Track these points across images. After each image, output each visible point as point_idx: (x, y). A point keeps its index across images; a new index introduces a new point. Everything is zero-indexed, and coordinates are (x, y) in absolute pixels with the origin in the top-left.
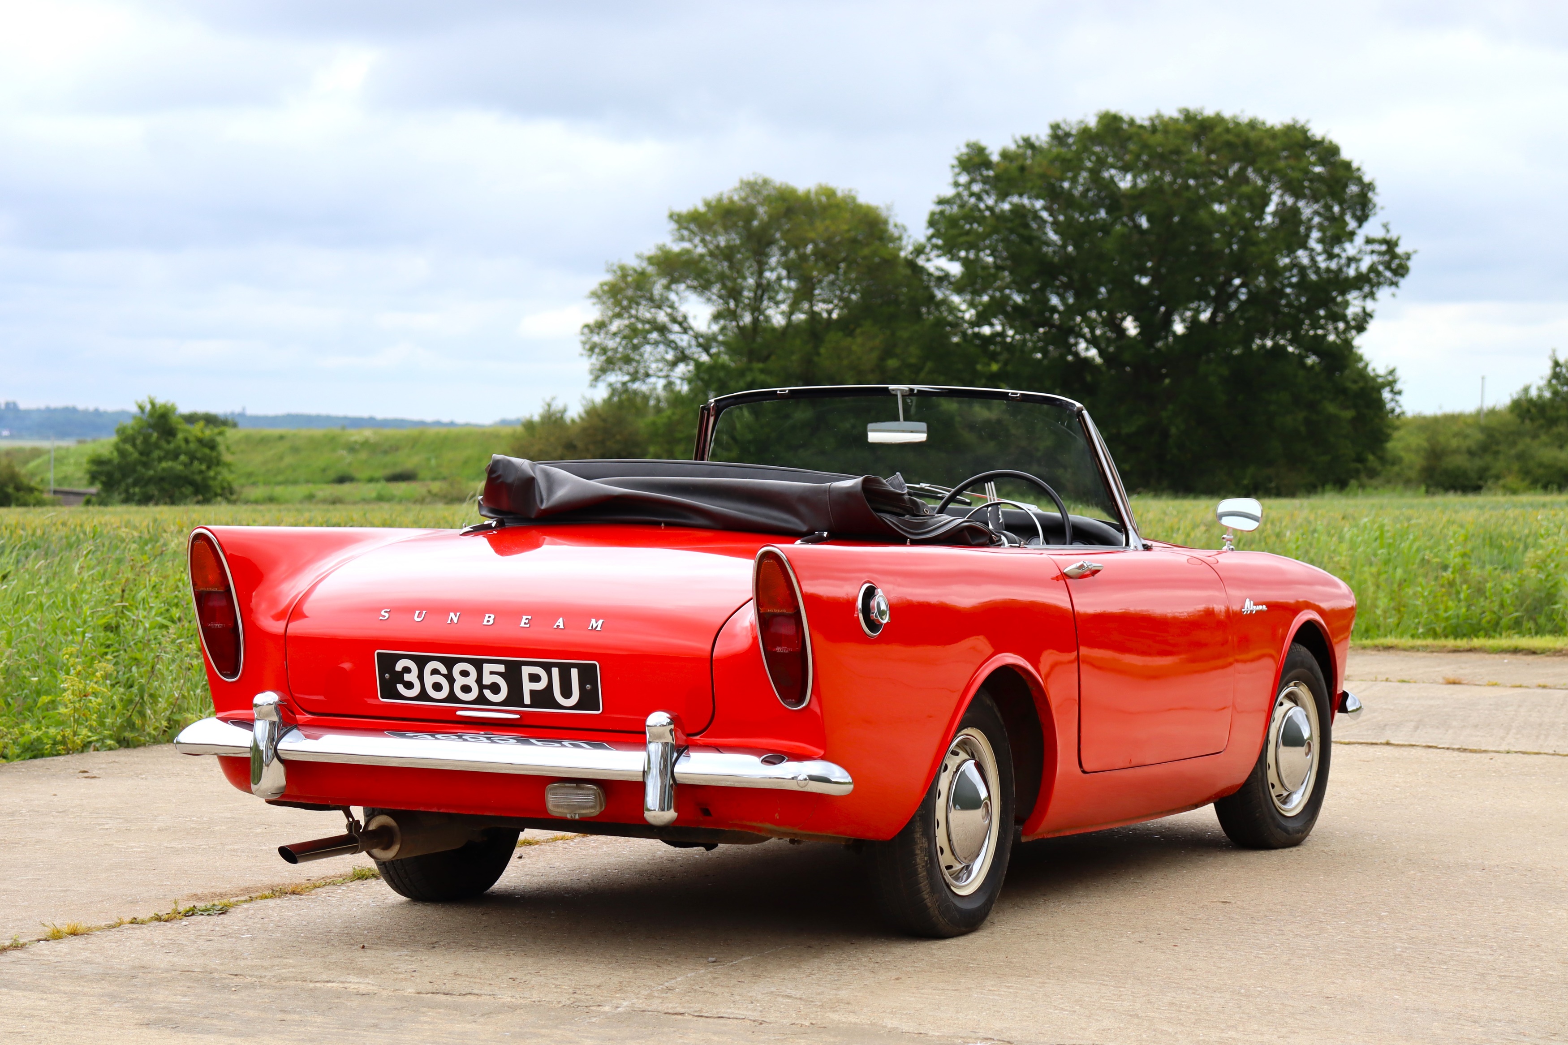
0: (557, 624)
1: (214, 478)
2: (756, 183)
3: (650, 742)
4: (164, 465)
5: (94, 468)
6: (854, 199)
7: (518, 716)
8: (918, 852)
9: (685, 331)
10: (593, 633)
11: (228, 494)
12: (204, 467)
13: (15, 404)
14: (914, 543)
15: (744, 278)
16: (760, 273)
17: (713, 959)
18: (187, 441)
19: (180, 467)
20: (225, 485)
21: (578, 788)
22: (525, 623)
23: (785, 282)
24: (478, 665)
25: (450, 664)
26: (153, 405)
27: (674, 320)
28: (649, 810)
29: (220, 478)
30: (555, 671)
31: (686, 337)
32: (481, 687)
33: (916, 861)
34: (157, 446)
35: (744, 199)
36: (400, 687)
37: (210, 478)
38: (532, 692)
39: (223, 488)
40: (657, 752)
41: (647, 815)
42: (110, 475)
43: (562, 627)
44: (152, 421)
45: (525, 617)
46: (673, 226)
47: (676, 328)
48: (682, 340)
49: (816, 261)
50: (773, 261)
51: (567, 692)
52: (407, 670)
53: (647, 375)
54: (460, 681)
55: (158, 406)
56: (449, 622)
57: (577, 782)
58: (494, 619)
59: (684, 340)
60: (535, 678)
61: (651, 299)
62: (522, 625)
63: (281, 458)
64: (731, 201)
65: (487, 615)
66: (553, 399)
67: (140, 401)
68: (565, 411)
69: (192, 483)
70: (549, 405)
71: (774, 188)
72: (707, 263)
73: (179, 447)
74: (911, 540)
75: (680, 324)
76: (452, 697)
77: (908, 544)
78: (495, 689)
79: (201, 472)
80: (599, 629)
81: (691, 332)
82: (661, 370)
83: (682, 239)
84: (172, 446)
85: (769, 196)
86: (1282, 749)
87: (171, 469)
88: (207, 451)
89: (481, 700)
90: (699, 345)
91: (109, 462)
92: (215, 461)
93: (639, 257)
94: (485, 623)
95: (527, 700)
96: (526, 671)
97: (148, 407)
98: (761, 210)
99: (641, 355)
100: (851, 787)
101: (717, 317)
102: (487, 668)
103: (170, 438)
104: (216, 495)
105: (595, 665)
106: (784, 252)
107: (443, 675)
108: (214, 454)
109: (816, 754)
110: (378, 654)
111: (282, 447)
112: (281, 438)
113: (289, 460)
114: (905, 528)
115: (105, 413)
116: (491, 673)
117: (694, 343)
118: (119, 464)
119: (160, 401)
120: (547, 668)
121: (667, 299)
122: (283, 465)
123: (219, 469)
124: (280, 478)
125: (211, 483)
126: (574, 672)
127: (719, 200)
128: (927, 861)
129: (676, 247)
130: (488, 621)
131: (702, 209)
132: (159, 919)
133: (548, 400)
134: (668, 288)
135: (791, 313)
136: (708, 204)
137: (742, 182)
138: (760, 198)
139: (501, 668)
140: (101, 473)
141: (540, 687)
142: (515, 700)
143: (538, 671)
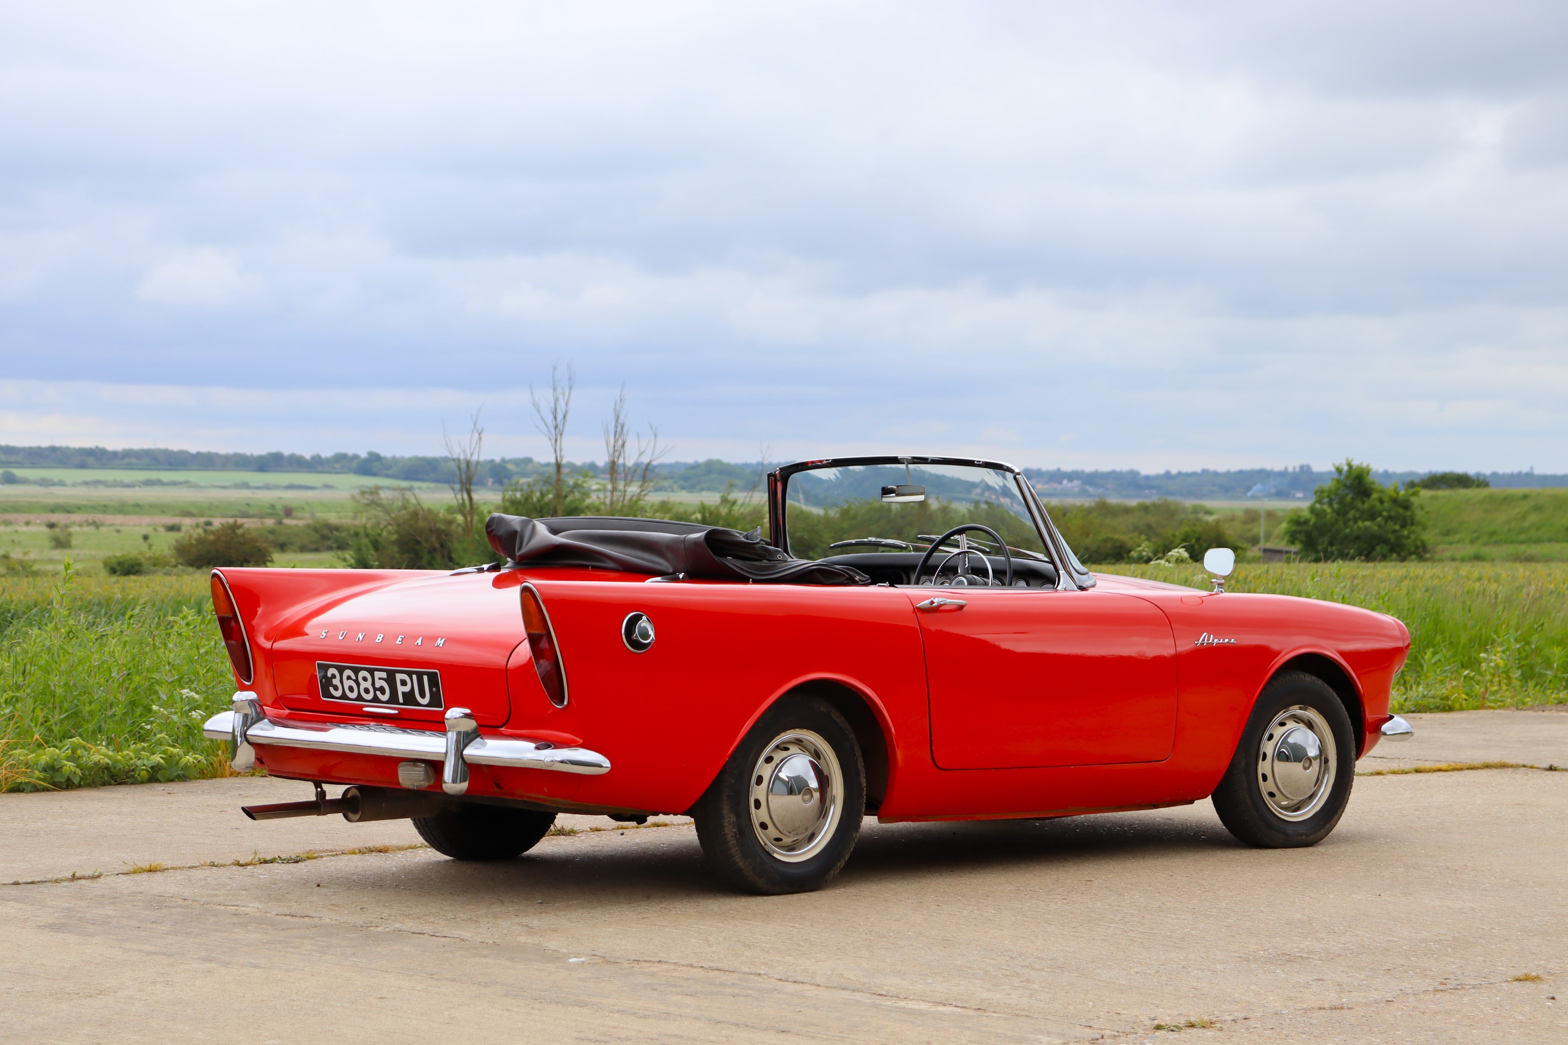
0: (418, 642)
1: (1408, 537)
3: (449, 731)
4: (1360, 523)
5: (1294, 528)
7: (397, 712)
8: (726, 824)
10: (437, 648)
11: (1421, 552)
12: (1397, 527)
13: (1308, 467)
14: (756, 582)
17: (540, 901)
18: (1381, 501)
19: (1375, 528)
20: (1419, 543)
21: (415, 766)
22: (399, 641)
24: (371, 672)
25: (356, 671)
26: (1350, 466)
28: (446, 783)
29: (1413, 536)
30: (414, 677)
32: (375, 689)
33: (724, 831)
34: (1352, 507)
36: (330, 689)
37: (1404, 537)
38: (404, 694)
39: (1417, 547)
40: (452, 738)
41: (444, 786)
42: (1308, 535)
43: (420, 644)
44: (1348, 482)
45: (400, 636)
51: (423, 695)
52: (334, 676)
54: (363, 685)
55: (1354, 467)
56: (357, 640)
57: (415, 761)
58: (383, 638)
60: (404, 683)
62: (398, 642)
63: (1524, 517)
65: (379, 635)
67: (1337, 464)
69: (1386, 541)
73: (1373, 507)
74: (753, 579)
76: (359, 698)
77: (751, 583)
78: (382, 690)
79: (1395, 531)
80: (441, 645)
84: (1366, 506)
86: (1276, 762)
87: (1366, 528)
88: (1401, 511)
89: (376, 699)
91: (1306, 522)
92: (1409, 521)
94: (377, 641)
95: (401, 700)
96: (399, 677)
97: (1346, 468)
100: (609, 769)
102: (377, 674)
103: (1365, 499)
104: (1411, 554)
105: (437, 673)
107: (353, 680)
108: (1408, 513)
109: (576, 742)
110: (318, 664)
111: (1525, 506)
112: (1525, 497)
113: (1533, 518)
114: (749, 570)
115: (1394, 474)
116: (380, 679)
118: (1315, 524)
119: (1356, 463)
120: (410, 674)
122: (1526, 524)
123: (1413, 528)
124: (1523, 537)
125: (1405, 541)
126: (425, 678)
128: (735, 833)
130: (379, 640)
132: (239, 864)
139: (384, 674)
140: (1300, 532)
141: (407, 689)
142: (393, 699)
143: (405, 677)
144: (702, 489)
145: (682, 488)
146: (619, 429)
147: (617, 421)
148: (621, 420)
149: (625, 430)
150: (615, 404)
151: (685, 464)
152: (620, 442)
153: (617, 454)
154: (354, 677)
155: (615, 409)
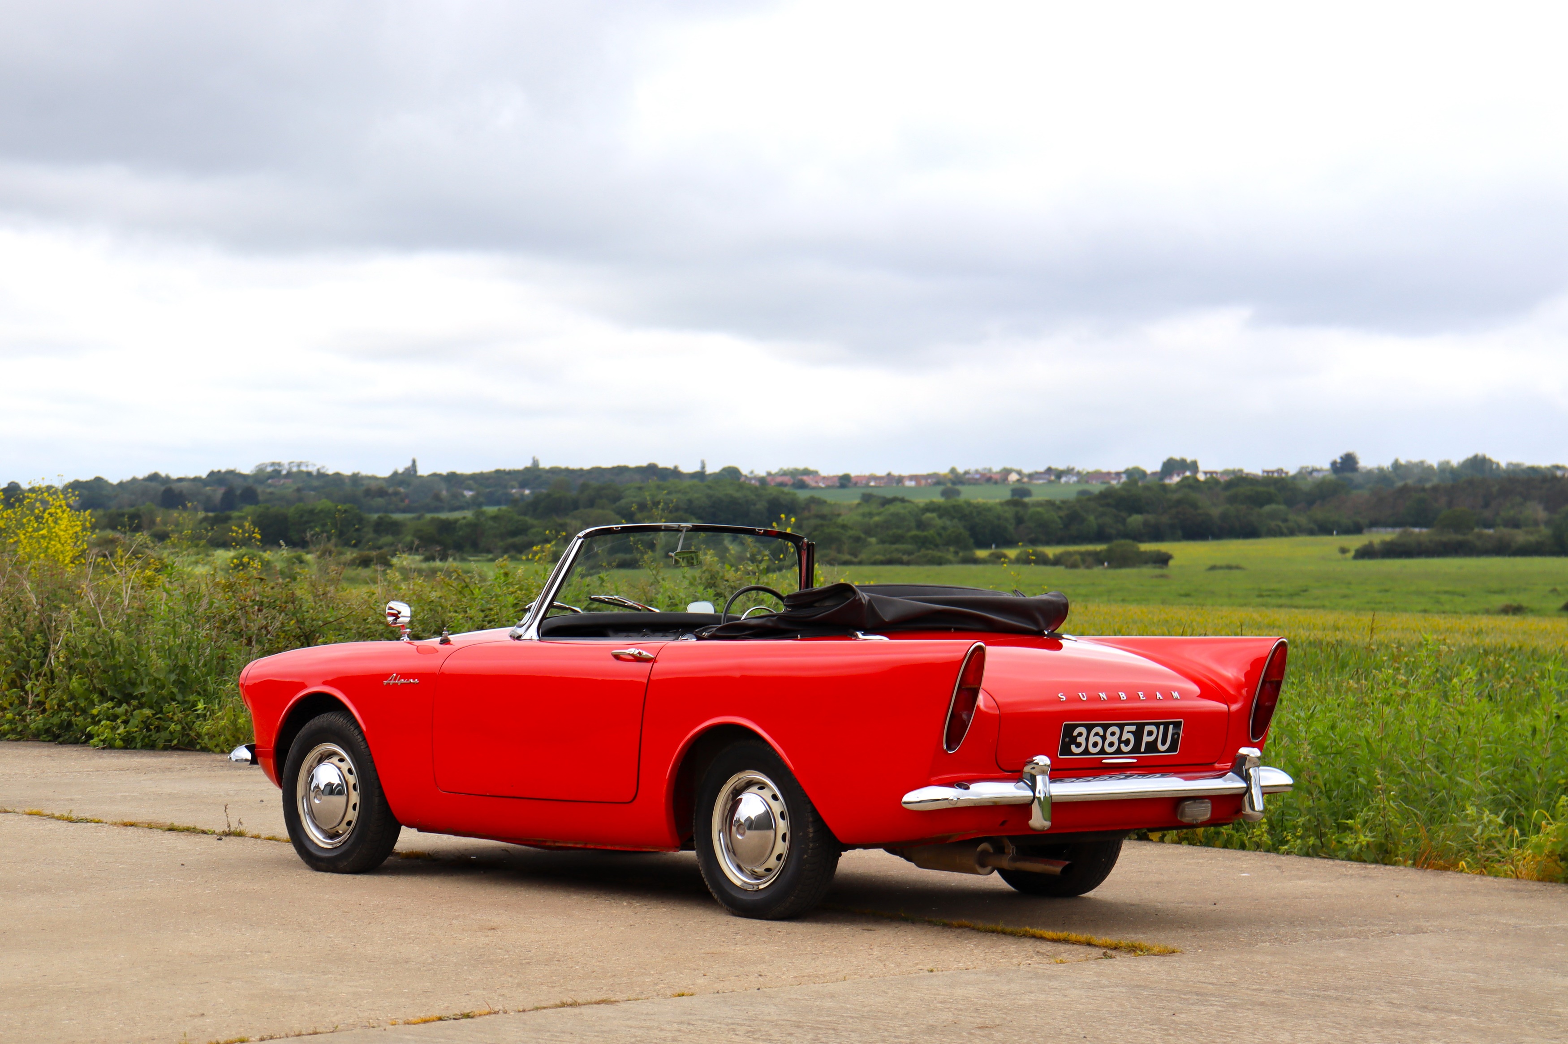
7: (1135, 761)
24: (1121, 727)
25: (1105, 728)
30: (1161, 728)
32: (1120, 741)
36: (1073, 747)
51: (1163, 743)
54: (1109, 739)
56: (1101, 700)
58: (1127, 696)
60: (1150, 734)
76: (1102, 751)
78: (1127, 742)
89: (1119, 751)
94: (1121, 699)
95: (1143, 749)
96: (1147, 728)
102: (1126, 729)
105: (1182, 722)
107: (1100, 737)
110: (1066, 725)
116: (1128, 733)
120: (1157, 725)
126: (1171, 727)
130: (1123, 698)
139: (1133, 728)
141: (1151, 739)
142: (1136, 749)
143: (1153, 728)
154: (1102, 733)
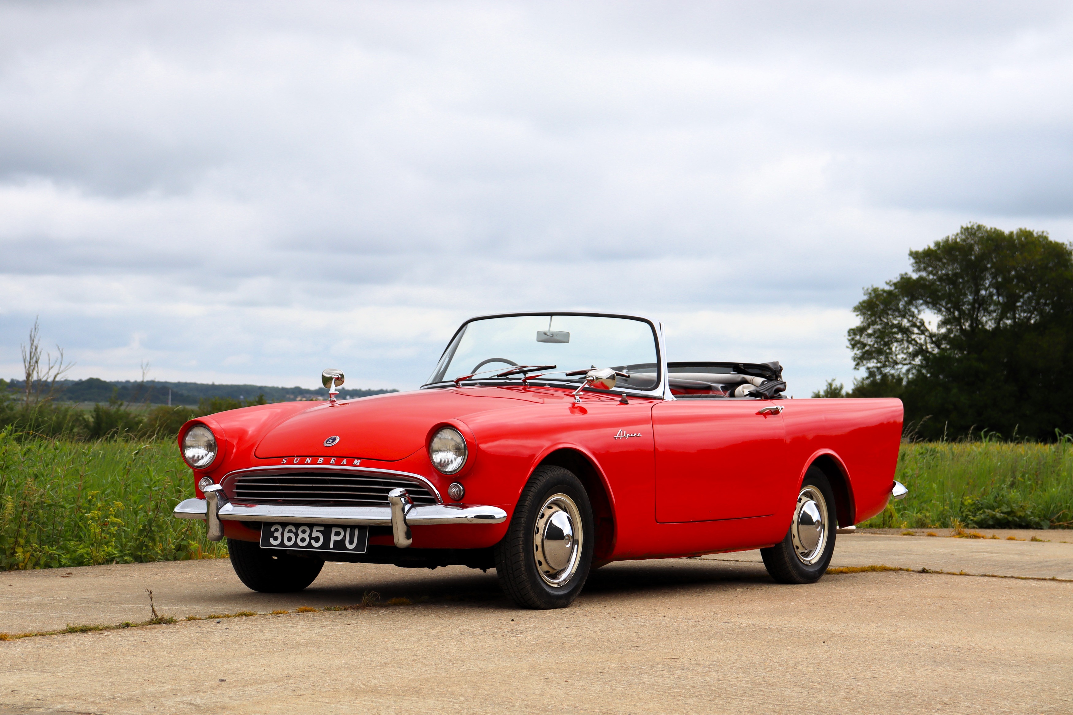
2: (972, 228)
6: (1046, 238)
9: (923, 333)
15: (965, 295)
16: (977, 292)
23: (995, 298)
27: (914, 325)
31: (923, 337)
35: (964, 240)
46: (912, 261)
47: (916, 330)
48: (920, 339)
49: (1018, 282)
50: (987, 283)
53: (896, 363)
59: (921, 339)
61: (898, 310)
64: (956, 242)
66: (833, 380)
68: (841, 387)
70: (830, 385)
71: (987, 232)
72: (938, 285)
75: (919, 328)
81: (926, 334)
82: (905, 359)
83: (919, 270)
85: (982, 237)
90: (932, 342)
93: (887, 283)
98: (976, 248)
99: (890, 349)
101: (944, 323)
106: (994, 277)
117: (928, 340)
121: (909, 310)
127: (947, 240)
129: (915, 276)
131: (932, 246)
133: (830, 381)
134: (910, 303)
135: (1001, 319)
136: (937, 244)
137: (962, 228)
138: (977, 239)
144: (85, 400)
145: (70, 399)
146: (34, 350)
147: (32, 344)
148: (34, 344)
149: (39, 350)
150: (31, 331)
151: (73, 381)
152: (34, 359)
153: (32, 368)
155: (31, 336)
